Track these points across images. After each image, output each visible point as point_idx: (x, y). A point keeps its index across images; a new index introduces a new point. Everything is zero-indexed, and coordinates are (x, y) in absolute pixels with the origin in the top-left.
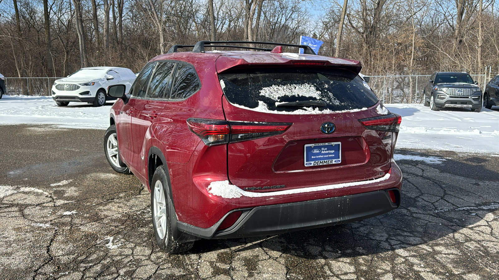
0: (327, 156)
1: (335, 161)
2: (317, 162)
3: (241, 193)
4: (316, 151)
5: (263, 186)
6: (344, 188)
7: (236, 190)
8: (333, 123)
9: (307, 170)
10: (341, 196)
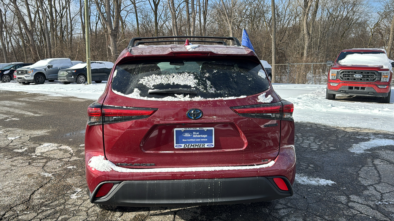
0: (199, 140)
1: (208, 145)
2: (188, 144)
3: (112, 167)
4: (187, 135)
5: (134, 163)
6: (215, 171)
7: (108, 165)
8: (200, 110)
9: (177, 152)
10: (212, 179)
